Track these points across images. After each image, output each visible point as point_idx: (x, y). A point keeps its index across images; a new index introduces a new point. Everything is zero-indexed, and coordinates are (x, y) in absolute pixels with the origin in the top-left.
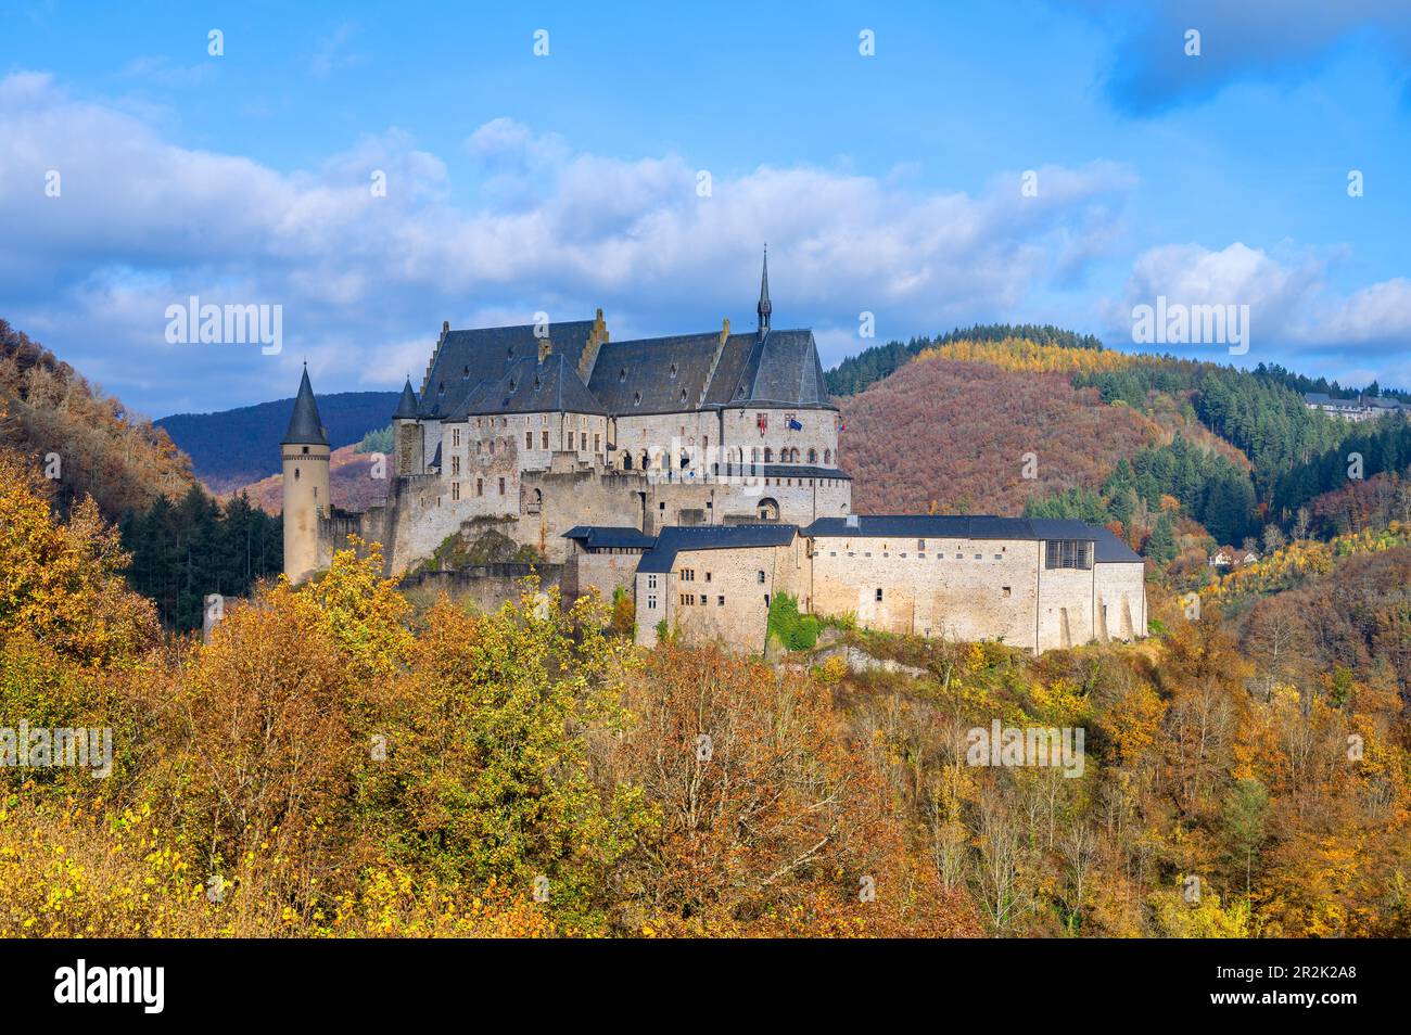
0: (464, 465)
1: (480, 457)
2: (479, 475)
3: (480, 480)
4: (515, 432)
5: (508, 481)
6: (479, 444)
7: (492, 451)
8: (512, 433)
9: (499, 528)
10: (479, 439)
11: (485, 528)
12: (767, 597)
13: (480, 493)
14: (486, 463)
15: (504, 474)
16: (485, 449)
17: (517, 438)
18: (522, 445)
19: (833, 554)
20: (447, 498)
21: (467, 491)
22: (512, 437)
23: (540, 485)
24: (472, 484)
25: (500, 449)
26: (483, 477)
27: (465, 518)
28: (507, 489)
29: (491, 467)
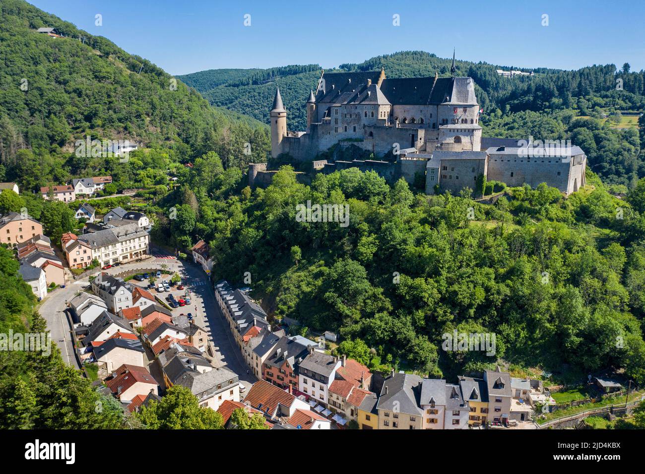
0: (339, 121)
1: (346, 119)
2: (346, 125)
3: (346, 127)
5: (357, 127)
6: (346, 115)
7: (351, 117)
9: (356, 144)
10: (346, 113)
11: (350, 143)
12: (475, 177)
13: (346, 131)
14: (348, 121)
15: (356, 125)
16: (348, 116)
17: (361, 113)
18: (363, 116)
19: (496, 161)
20: (333, 132)
21: (340, 130)
22: (359, 112)
23: (372, 130)
24: (342, 128)
25: (353, 117)
27: (340, 138)
28: (357, 130)
29: (350, 122)
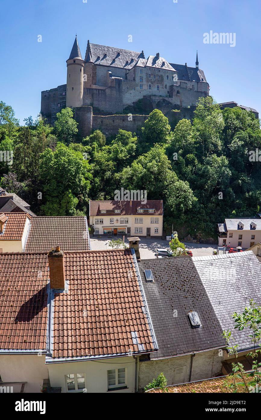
0: (144, 80)
1: (150, 78)
2: (150, 83)
3: (150, 86)
4: (163, 74)
5: (160, 87)
6: (150, 75)
7: (154, 78)
8: (162, 74)
10: (150, 73)
13: (150, 88)
14: (152, 80)
15: (159, 85)
16: (152, 76)
18: (165, 78)
20: (138, 87)
21: (145, 87)
22: (162, 75)
24: (147, 85)
25: (157, 78)
26: (151, 84)
27: (145, 94)
28: (160, 89)
29: (154, 82)
